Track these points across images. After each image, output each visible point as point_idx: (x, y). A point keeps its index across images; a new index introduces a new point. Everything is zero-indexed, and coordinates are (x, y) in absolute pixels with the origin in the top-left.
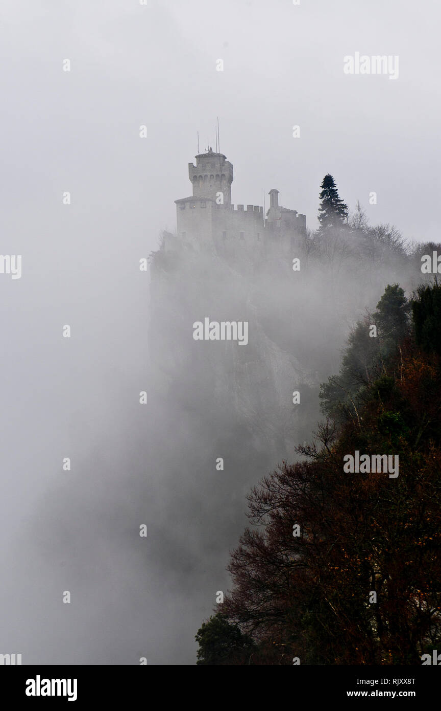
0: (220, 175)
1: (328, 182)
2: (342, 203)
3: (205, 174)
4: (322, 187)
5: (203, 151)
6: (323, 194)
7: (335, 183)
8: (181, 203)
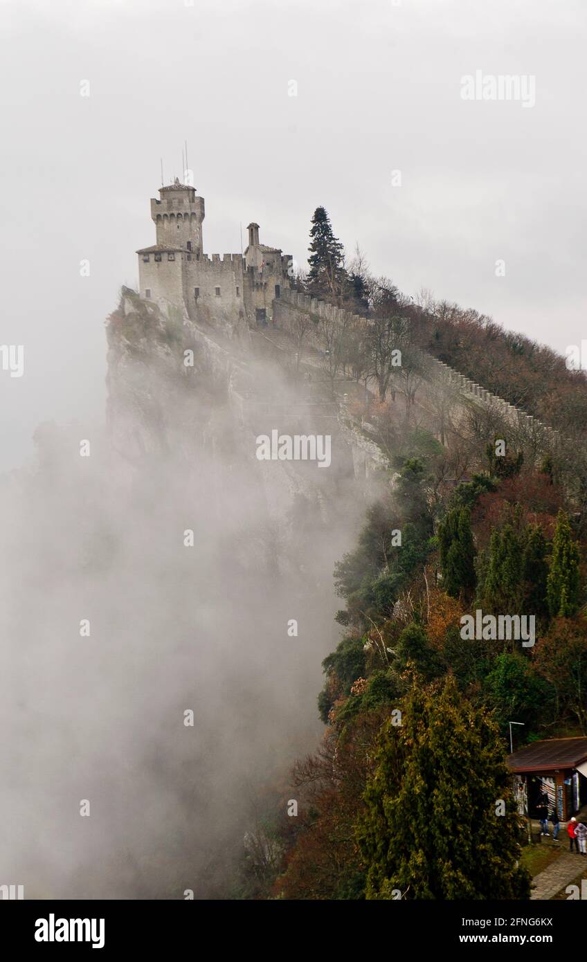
0: (190, 214)
1: (320, 215)
2: (337, 242)
3: (171, 212)
4: (313, 222)
5: (169, 183)
6: (313, 232)
7: (328, 217)
8: (144, 254)
